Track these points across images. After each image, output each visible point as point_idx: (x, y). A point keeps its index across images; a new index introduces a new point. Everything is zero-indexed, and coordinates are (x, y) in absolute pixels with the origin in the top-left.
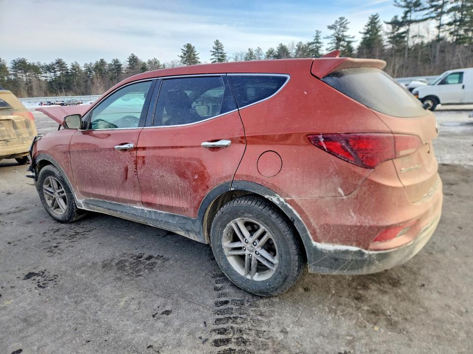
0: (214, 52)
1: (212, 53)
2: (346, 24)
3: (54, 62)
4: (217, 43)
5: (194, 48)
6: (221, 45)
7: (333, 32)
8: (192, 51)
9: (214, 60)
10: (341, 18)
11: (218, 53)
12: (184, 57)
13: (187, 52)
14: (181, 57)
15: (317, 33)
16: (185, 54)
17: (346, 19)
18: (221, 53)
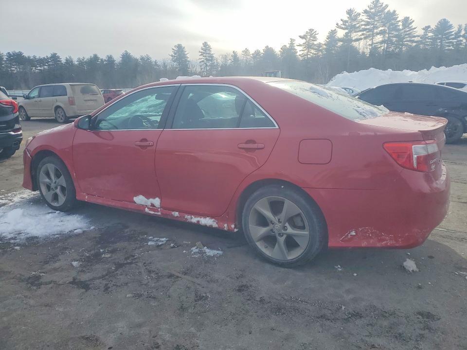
0: (202, 52)
1: (201, 54)
2: (315, 34)
3: (49, 56)
4: (205, 44)
5: (184, 48)
6: (209, 47)
7: (304, 41)
8: (182, 51)
9: (203, 60)
10: (310, 30)
11: (206, 53)
12: (175, 56)
13: (178, 51)
14: (172, 56)
15: (291, 41)
16: (175, 54)
17: (315, 31)
18: (209, 54)
